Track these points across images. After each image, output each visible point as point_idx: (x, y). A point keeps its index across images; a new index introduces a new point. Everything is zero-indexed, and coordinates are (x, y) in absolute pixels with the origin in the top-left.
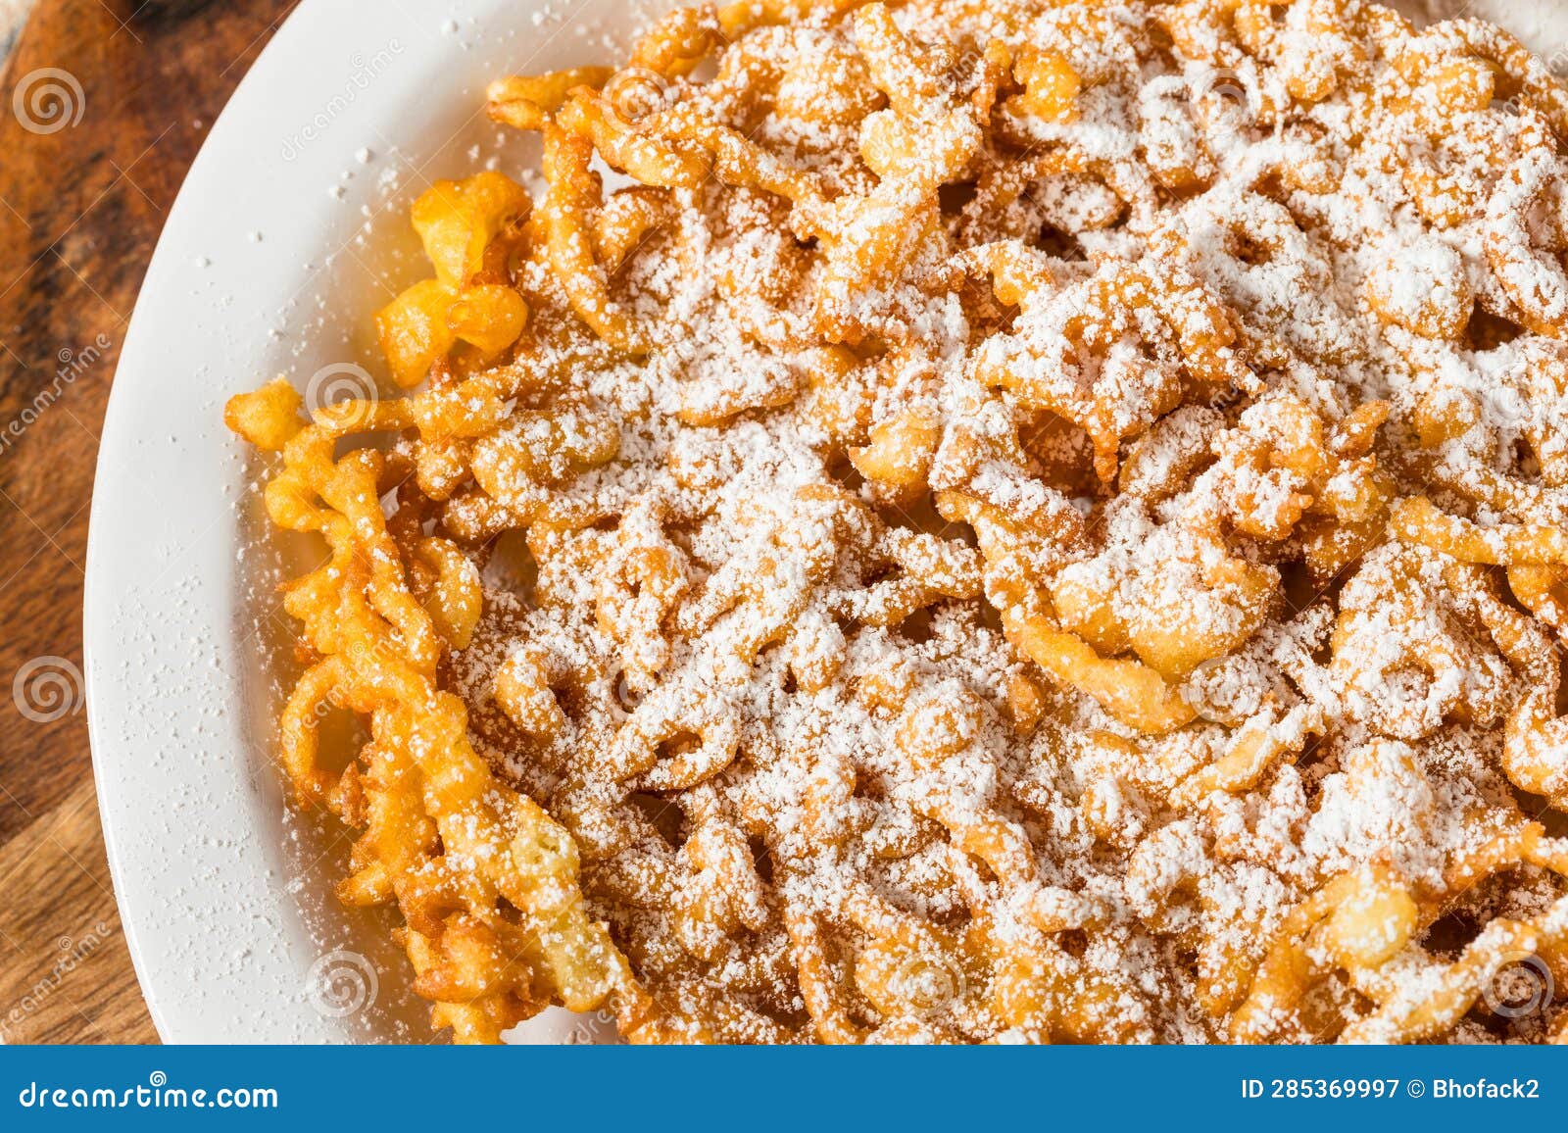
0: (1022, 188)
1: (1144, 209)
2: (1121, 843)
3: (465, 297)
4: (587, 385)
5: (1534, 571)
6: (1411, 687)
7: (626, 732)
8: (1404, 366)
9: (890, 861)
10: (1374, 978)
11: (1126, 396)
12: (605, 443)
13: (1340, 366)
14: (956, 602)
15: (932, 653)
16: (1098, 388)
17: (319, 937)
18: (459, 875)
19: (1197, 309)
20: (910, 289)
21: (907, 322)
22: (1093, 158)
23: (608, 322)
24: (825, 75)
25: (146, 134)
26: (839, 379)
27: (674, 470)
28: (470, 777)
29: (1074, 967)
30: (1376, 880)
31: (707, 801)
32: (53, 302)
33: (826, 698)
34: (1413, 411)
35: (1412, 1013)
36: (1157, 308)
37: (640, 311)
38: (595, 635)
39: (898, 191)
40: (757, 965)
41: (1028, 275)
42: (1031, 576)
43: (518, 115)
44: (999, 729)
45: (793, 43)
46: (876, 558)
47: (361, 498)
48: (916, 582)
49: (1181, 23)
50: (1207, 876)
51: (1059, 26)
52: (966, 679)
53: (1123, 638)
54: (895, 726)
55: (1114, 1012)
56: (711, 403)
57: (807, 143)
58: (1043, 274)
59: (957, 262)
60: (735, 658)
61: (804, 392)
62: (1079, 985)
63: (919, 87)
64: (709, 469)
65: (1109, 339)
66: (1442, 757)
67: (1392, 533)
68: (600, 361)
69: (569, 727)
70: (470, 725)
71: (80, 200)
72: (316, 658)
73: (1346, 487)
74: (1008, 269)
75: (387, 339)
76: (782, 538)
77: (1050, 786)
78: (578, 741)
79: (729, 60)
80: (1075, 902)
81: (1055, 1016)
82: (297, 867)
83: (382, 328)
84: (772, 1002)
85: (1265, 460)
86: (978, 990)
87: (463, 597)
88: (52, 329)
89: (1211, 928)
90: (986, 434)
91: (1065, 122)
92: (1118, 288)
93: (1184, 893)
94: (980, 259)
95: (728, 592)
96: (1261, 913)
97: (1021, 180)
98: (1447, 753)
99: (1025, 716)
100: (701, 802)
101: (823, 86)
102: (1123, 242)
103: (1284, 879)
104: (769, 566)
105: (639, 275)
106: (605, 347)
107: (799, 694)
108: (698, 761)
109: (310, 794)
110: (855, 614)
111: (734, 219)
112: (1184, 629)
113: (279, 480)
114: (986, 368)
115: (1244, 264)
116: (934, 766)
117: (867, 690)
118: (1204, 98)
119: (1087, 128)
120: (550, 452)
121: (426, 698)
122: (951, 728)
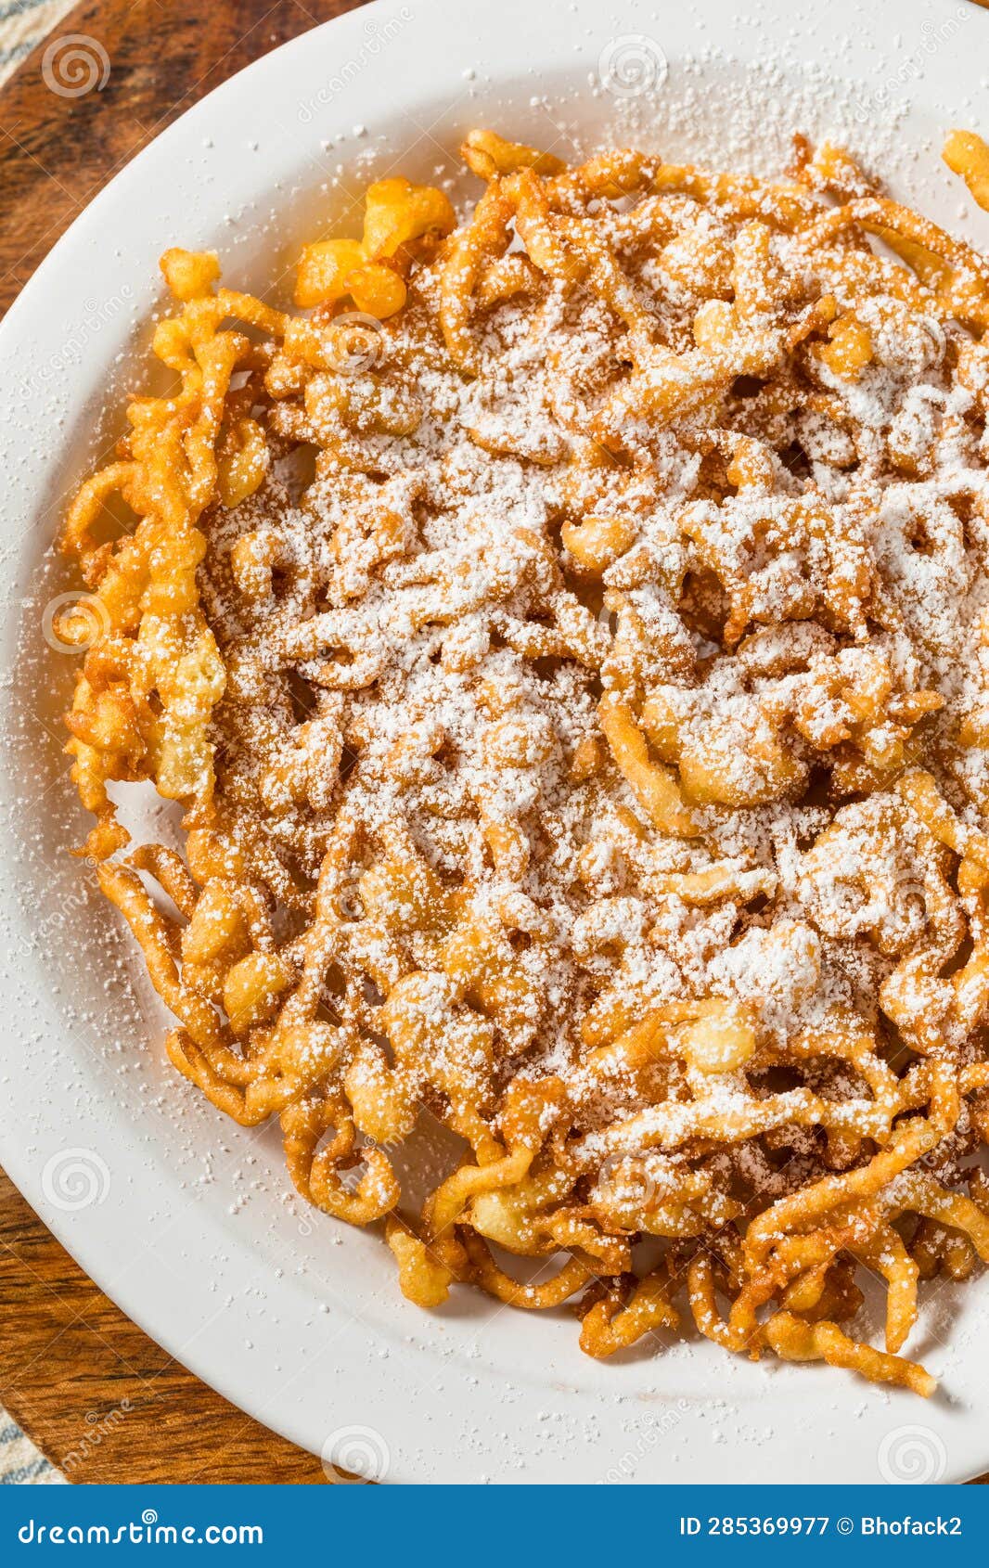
0: (791, 408)
1: (867, 470)
2: (592, 892)
3: (368, 269)
4: (419, 375)
5: (978, 870)
6: (850, 900)
7: (306, 627)
8: (980, 679)
9: (434, 815)
10: (701, 1080)
11: (770, 593)
12: (406, 422)
13: (935, 655)
14: (581, 666)
15: (543, 691)
16: (754, 577)
17: (24, 647)
18: (136, 659)
19: (853, 561)
20: (671, 435)
21: (655, 456)
22: (851, 415)
23: (457, 340)
24: (701, 255)
25: (233, 24)
26: (590, 469)
27: (444, 467)
28: (179, 597)
29: (510, 956)
30: (737, 1015)
31: (335, 704)
32: (105, 106)
33: (454, 680)
34: (966, 714)
35: (711, 1118)
36: (827, 544)
37: (484, 344)
38: (325, 549)
39: (699, 363)
40: (303, 833)
41: (755, 472)
42: (637, 677)
43: (478, 163)
44: (557, 768)
45: (695, 220)
46: (544, 604)
47: (218, 367)
48: (560, 637)
49: (968, 356)
50: (634, 947)
51: (881, 311)
52: (555, 722)
53: (676, 756)
54: (491, 726)
55: (517, 1002)
56: (493, 436)
57: (664, 293)
58: (766, 477)
59: (713, 435)
60: (407, 619)
61: (563, 463)
62: (507, 970)
63: (758, 300)
64: (467, 480)
65: (782, 547)
66: (846, 959)
67: (898, 789)
68: (438, 364)
69: (270, 602)
70: (205, 560)
71: (163, 46)
72: (127, 457)
73: (880, 739)
74: (743, 460)
75: (302, 266)
76: (487, 555)
77: (568, 826)
78: (271, 613)
79: (646, 205)
80: (533, 914)
81: (477, 982)
82: (36, 591)
83: (304, 256)
84: (300, 863)
85: (838, 689)
86: (439, 935)
87: (248, 473)
88: (93, 125)
89: (618, 983)
90: (662, 564)
91: (846, 380)
92: (808, 516)
93: (613, 950)
94: (730, 442)
95: (428, 571)
96: (655, 993)
97: (794, 403)
98: (851, 959)
99: (579, 769)
100: (331, 702)
101: (695, 261)
102: (842, 484)
103: (684, 979)
104: (465, 569)
105: (498, 320)
106: (446, 356)
107: (438, 666)
108: (343, 673)
109: (71, 548)
110: (506, 635)
111: (584, 318)
112: (717, 773)
113: (173, 322)
114: (687, 519)
115: (911, 548)
116: (498, 768)
117: (482, 691)
118: (952, 417)
119: (859, 393)
120: (364, 408)
121: (181, 528)
122: (523, 749)
